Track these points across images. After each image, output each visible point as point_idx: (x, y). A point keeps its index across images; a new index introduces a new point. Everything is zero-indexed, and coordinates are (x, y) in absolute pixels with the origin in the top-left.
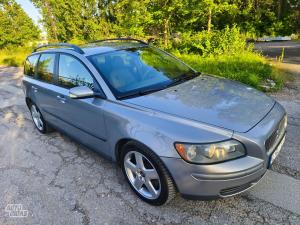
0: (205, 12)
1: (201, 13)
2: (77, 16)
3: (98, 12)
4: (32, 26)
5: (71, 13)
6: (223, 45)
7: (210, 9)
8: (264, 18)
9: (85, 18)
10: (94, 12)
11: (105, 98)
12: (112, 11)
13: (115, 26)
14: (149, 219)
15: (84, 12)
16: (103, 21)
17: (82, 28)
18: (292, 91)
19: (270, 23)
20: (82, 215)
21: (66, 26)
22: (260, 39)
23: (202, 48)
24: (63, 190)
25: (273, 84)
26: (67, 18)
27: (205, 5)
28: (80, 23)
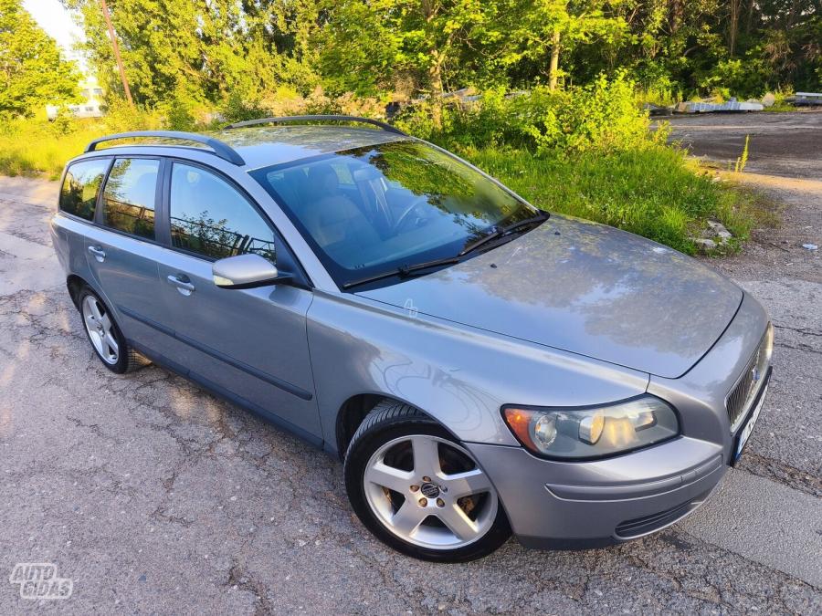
0: (543, 36)
1: (533, 37)
2: (184, 33)
3: (244, 22)
4: (55, 63)
5: (167, 25)
6: (591, 125)
7: (558, 29)
8: (693, 48)
9: (207, 40)
10: (232, 22)
11: (309, 286)
12: (281, 23)
13: (292, 64)
14: (429, 602)
15: (202, 24)
16: (258, 51)
17: (197, 65)
18: (772, 254)
19: (709, 65)
20: (252, 598)
21: (154, 61)
22: (683, 107)
23: (536, 133)
24: (192, 531)
25: (725, 235)
26: (156, 38)
27: (544, 20)
28: (192, 52)
